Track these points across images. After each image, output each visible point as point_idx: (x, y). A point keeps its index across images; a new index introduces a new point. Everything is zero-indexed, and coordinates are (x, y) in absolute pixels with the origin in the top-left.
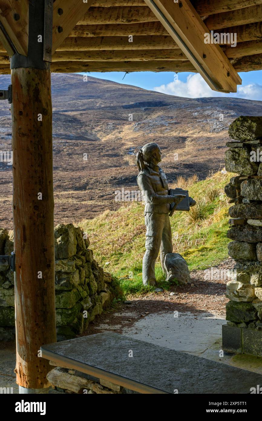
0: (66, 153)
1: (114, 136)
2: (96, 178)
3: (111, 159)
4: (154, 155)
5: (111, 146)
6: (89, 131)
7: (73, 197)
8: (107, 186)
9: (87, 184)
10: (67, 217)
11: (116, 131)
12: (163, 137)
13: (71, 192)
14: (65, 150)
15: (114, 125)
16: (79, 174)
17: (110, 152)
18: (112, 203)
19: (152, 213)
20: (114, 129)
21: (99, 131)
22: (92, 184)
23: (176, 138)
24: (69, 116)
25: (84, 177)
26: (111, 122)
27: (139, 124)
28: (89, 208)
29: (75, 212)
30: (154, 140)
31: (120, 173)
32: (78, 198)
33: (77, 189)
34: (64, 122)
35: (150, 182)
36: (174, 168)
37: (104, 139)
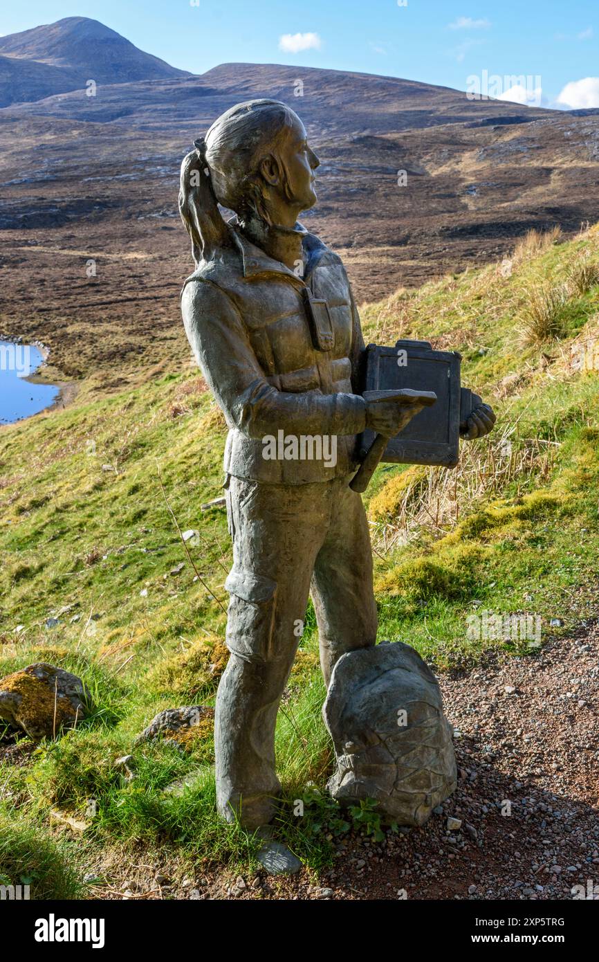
0: (381, 193)
1: (449, 169)
2: (420, 228)
3: (443, 201)
4: (265, 172)
5: (444, 183)
6: (415, 162)
7: (388, 255)
8: (435, 239)
9: (408, 237)
10: (378, 283)
11: (452, 160)
12: (519, 169)
13: (386, 248)
14: (380, 189)
15: (450, 153)
16: (397, 223)
17: (442, 192)
18: (441, 264)
19: (251, 484)
20: (449, 159)
21: (429, 161)
22: (415, 237)
23: (537, 169)
24: (388, 140)
25: (404, 227)
26: (445, 149)
27: (485, 150)
28: (409, 272)
29: (389, 277)
30: (505, 173)
31: (454, 221)
32: (396, 256)
33: (394, 244)
34: (381, 148)
35: (238, 323)
36: (532, 213)
37: (435, 172)
